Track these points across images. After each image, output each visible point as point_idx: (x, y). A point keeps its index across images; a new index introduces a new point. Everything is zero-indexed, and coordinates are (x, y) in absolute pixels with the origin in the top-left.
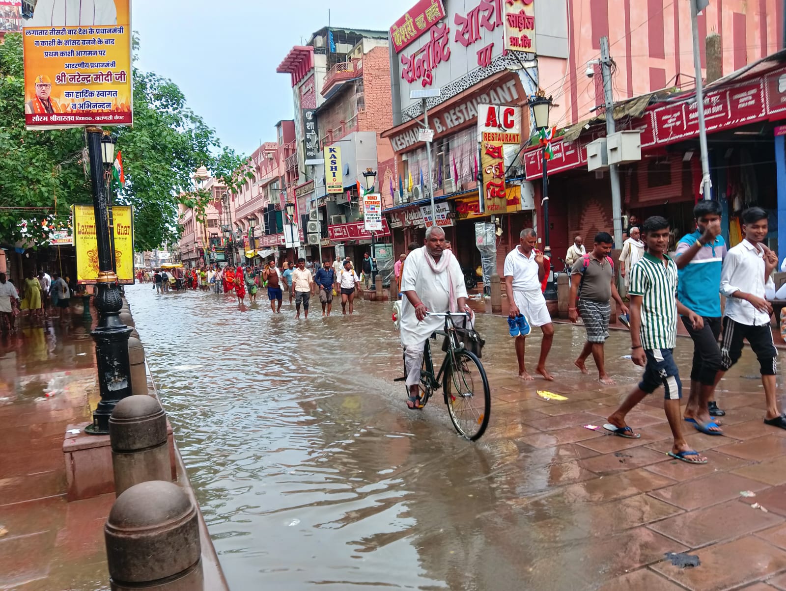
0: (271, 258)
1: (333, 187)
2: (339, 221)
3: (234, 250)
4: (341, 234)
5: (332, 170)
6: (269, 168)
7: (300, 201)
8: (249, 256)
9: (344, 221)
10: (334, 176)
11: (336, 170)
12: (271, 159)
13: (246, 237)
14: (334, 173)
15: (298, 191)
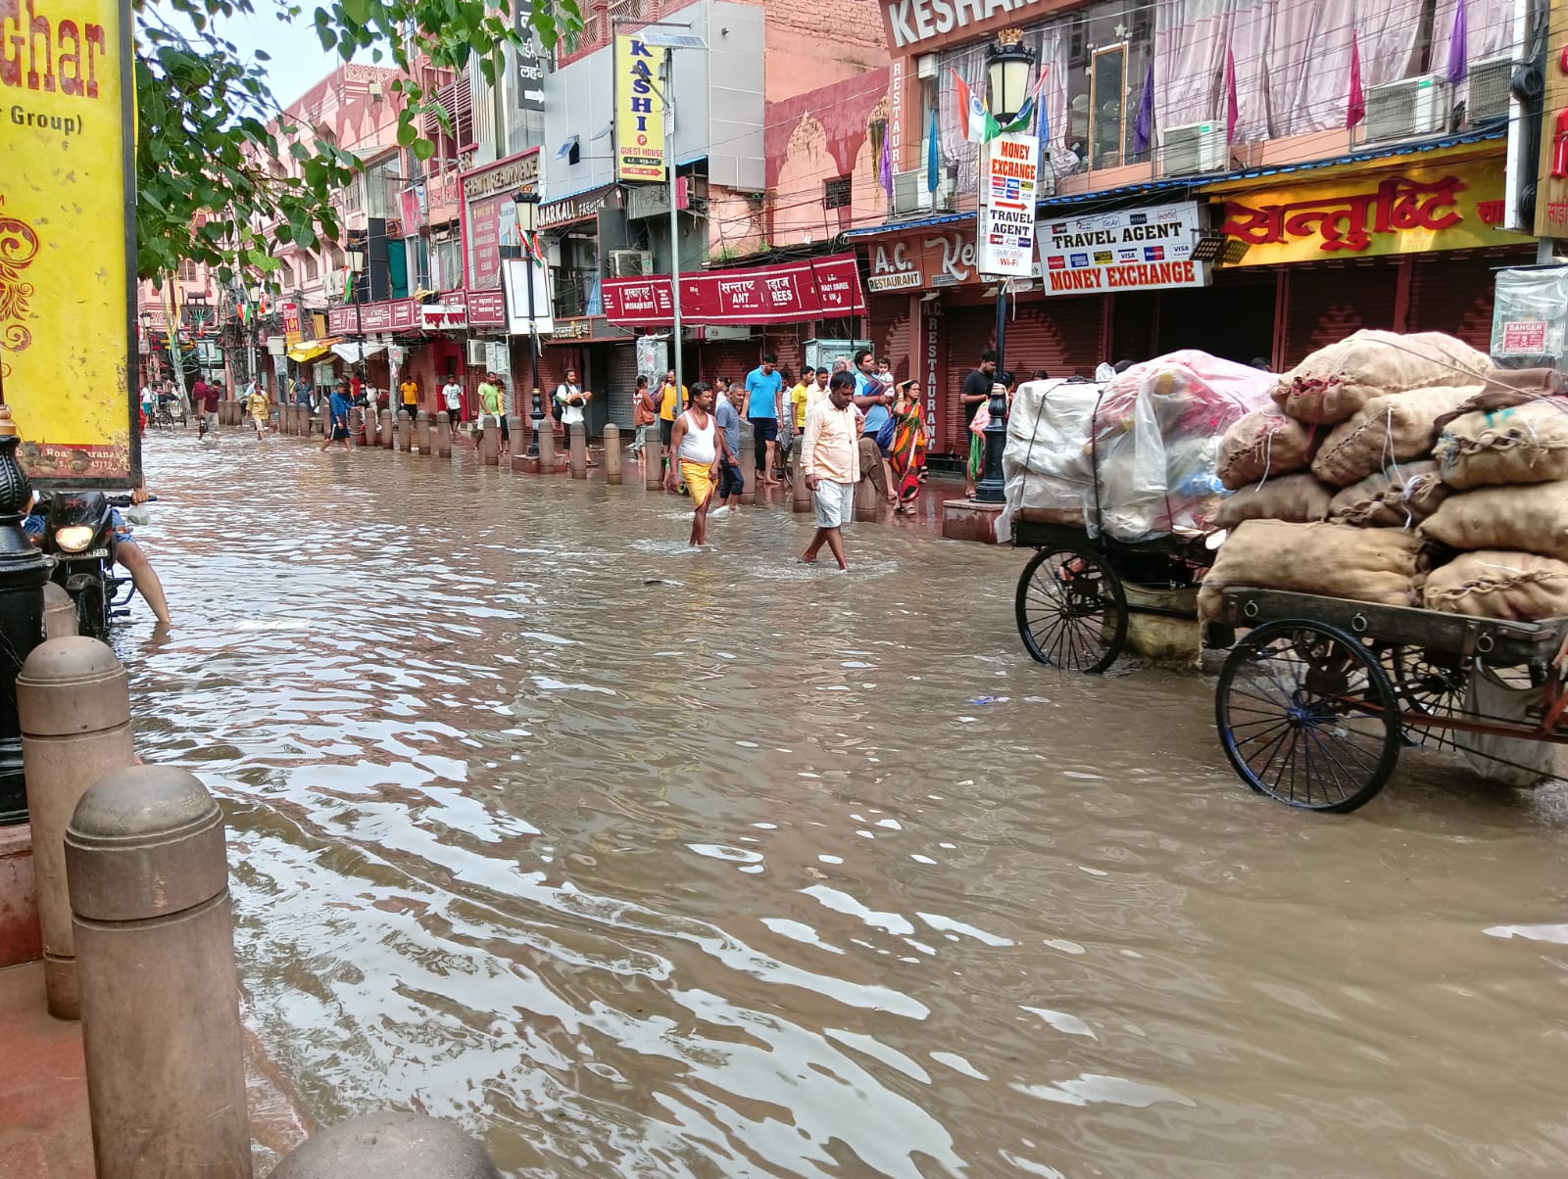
0: (380, 363)
1: (637, 161)
2: (634, 269)
3: (249, 339)
4: (649, 305)
5: (636, 108)
6: (367, 122)
7: (478, 213)
8: (299, 358)
9: (647, 268)
10: (642, 127)
11: (648, 110)
12: (377, 98)
13: (291, 307)
14: (642, 120)
15: (476, 183)
